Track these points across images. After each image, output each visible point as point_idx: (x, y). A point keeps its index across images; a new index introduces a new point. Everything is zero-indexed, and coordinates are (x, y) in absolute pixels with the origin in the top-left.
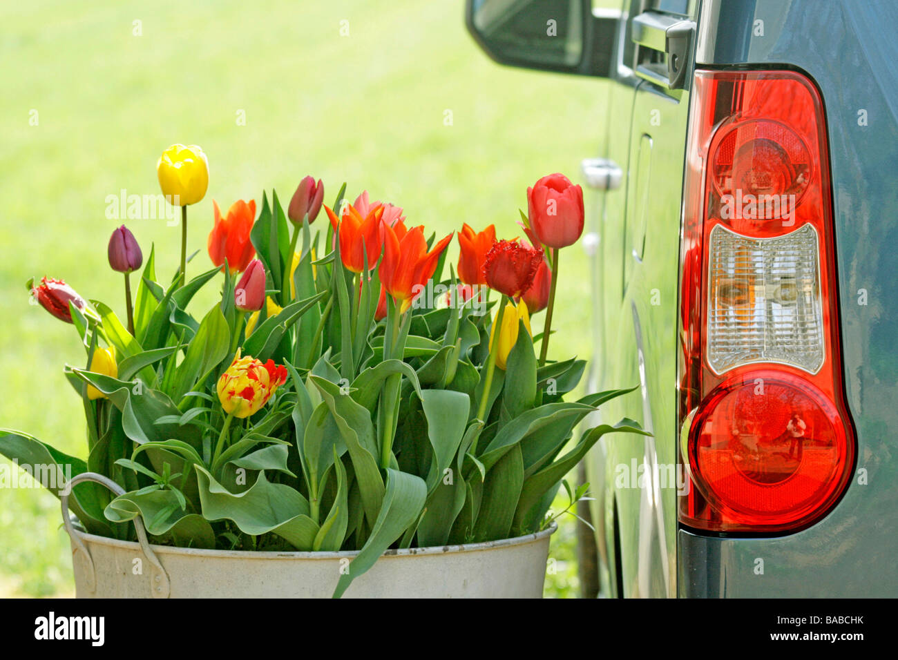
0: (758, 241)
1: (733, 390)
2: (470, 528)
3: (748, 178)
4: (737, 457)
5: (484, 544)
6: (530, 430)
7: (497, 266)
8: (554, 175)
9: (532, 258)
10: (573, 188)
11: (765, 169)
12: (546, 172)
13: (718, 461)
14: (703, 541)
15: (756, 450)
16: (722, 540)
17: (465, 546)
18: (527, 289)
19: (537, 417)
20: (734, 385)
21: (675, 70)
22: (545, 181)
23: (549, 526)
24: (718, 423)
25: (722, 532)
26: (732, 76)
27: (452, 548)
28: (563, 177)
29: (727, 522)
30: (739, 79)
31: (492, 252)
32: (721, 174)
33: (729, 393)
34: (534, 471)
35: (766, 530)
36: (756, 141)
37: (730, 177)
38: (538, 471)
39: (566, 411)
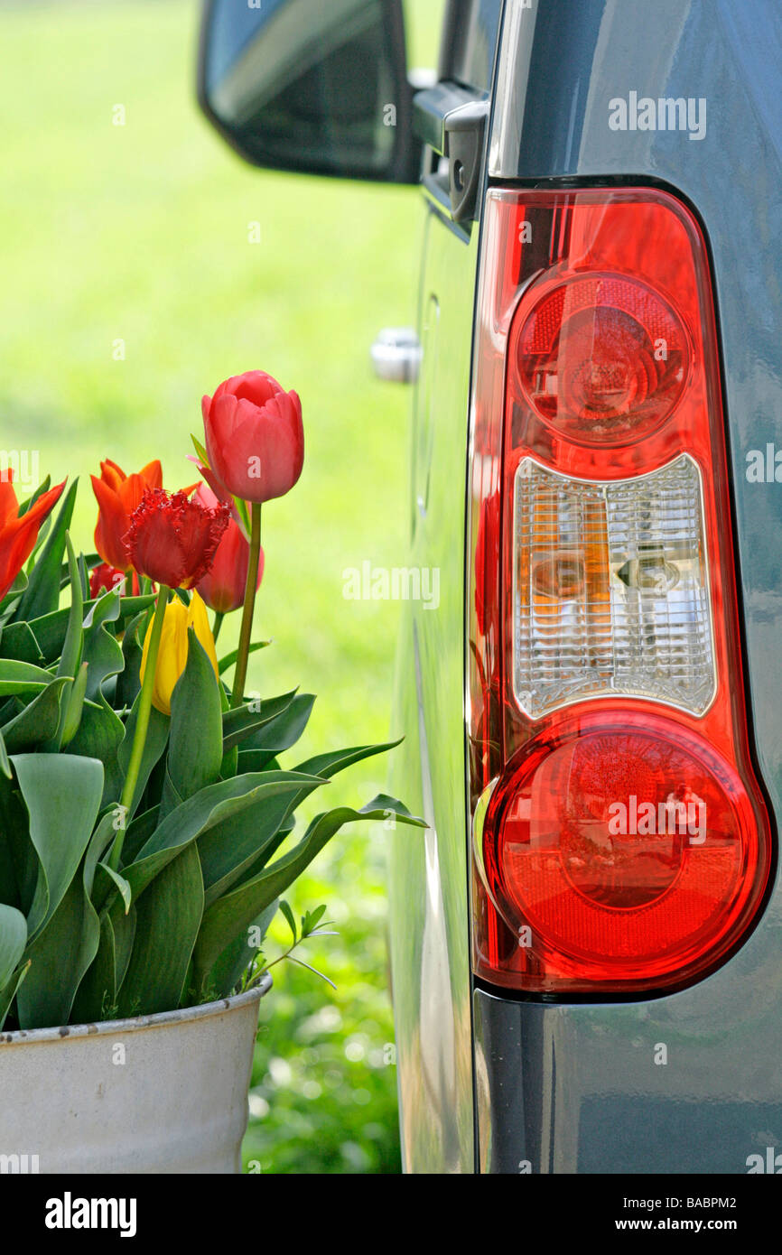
0: (600, 486)
1: (561, 745)
2: (111, 993)
3: (588, 375)
4: (576, 861)
5: (133, 1021)
6: (212, 821)
7: (148, 535)
8: (250, 374)
9: (211, 521)
10: (284, 396)
11: (615, 358)
12: (236, 368)
13: (542, 867)
14: (515, 1008)
15: (609, 847)
16: (547, 1007)
17: (99, 1026)
18: (203, 574)
19: (226, 798)
20: (564, 736)
21: (459, 187)
22: (234, 386)
23: (257, 983)
24: (542, 801)
25: (545, 993)
26: (551, 199)
27: (74, 1030)
28: (267, 377)
29: (555, 974)
30: (562, 202)
31: (140, 511)
32: (537, 368)
33: (553, 750)
34: (224, 889)
35: (620, 988)
36: (598, 310)
37: (552, 373)
38: (230, 889)
39: (273, 787)
